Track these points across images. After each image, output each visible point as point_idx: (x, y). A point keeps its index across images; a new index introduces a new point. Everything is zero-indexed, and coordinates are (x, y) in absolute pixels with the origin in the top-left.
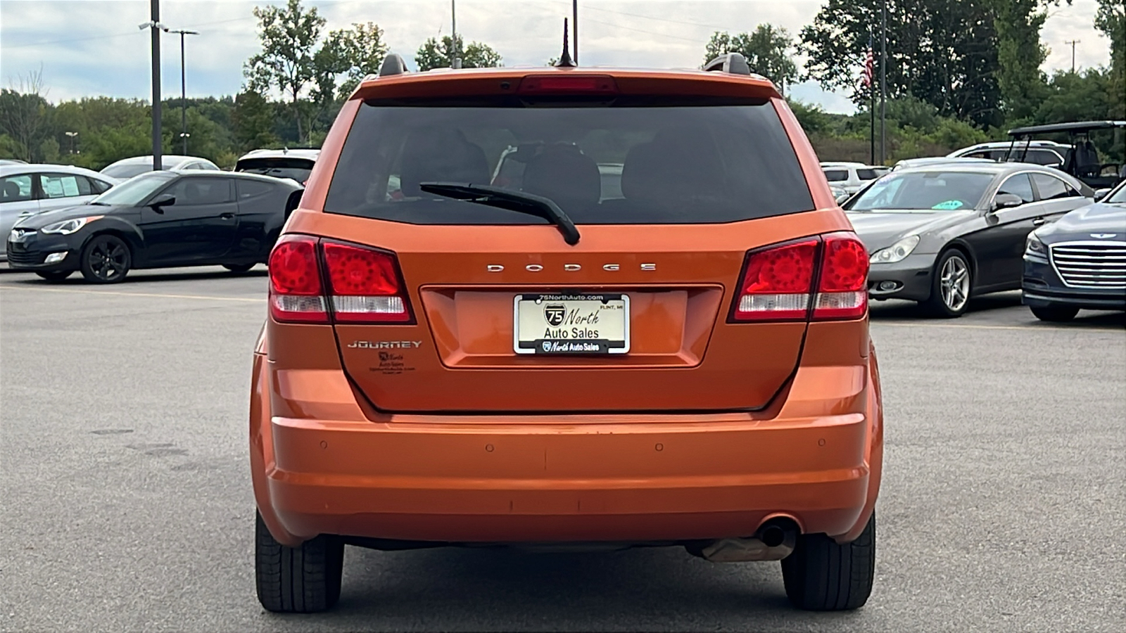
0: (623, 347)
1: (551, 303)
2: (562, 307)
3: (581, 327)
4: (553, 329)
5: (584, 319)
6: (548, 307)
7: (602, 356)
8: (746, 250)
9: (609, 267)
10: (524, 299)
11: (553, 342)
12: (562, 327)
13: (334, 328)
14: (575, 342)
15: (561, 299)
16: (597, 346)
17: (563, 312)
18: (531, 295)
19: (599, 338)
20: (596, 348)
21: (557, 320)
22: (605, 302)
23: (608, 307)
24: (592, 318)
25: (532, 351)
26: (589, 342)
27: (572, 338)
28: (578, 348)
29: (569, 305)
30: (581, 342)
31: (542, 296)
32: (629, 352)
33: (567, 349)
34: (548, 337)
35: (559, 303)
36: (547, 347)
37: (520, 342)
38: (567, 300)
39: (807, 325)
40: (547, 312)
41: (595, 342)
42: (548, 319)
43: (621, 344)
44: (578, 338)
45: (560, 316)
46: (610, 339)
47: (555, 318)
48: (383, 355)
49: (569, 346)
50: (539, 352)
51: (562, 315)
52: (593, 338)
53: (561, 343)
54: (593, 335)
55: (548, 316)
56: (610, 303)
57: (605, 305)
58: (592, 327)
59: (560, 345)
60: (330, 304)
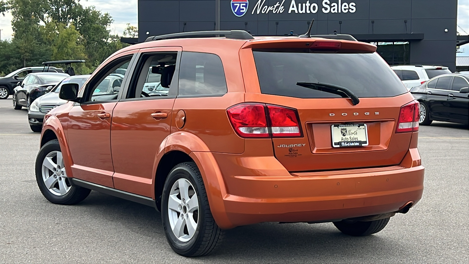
0: (366, 143)
1: (343, 128)
2: (346, 129)
3: (352, 136)
4: (344, 137)
5: (353, 133)
6: (342, 129)
7: (360, 147)
8: (400, 106)
9: (366, 114)
10: (334, 126)
11: (345, 142)
12: (346, 137)
13: (272, 139)
15: (346, 126)
16: (358, 143)
17: (346, 131)
18: (337, 125)
19: (358, 140)
20: (358, 144)
21: (345, 134)
22: (359, 127)
23: (360, 129)
24: (355, 133)
25: (338, 146)
26: (356, 142)
27: (350, 141)
28: (353, 144)
29: (348, 128)
30: (353, 142)
31: (340, 125)
32: (368, 145)
33: (349, 145)
34: (342, 141)
35: (345, 128)
36: (343, 144)
37: (335, 143)
38: (347, 126)
39: (412, 133)
40: (341, 131)
41: (357, 142)
42: (342, 133)
43: (365, 142)
44: (352, 141)
45: (345, 133)
46: (362, 141)
47: (344, 133)
48: (291, 150)
50: (341, 146)
51: (346, 132)
52: (356, 140)
53: (347, 142)
54: (356, 139)
55: (342, 132)
56: (361, 127)
57: (359, 128)
58: (356, 136)
59: (347, 143)
60: (270, 130)
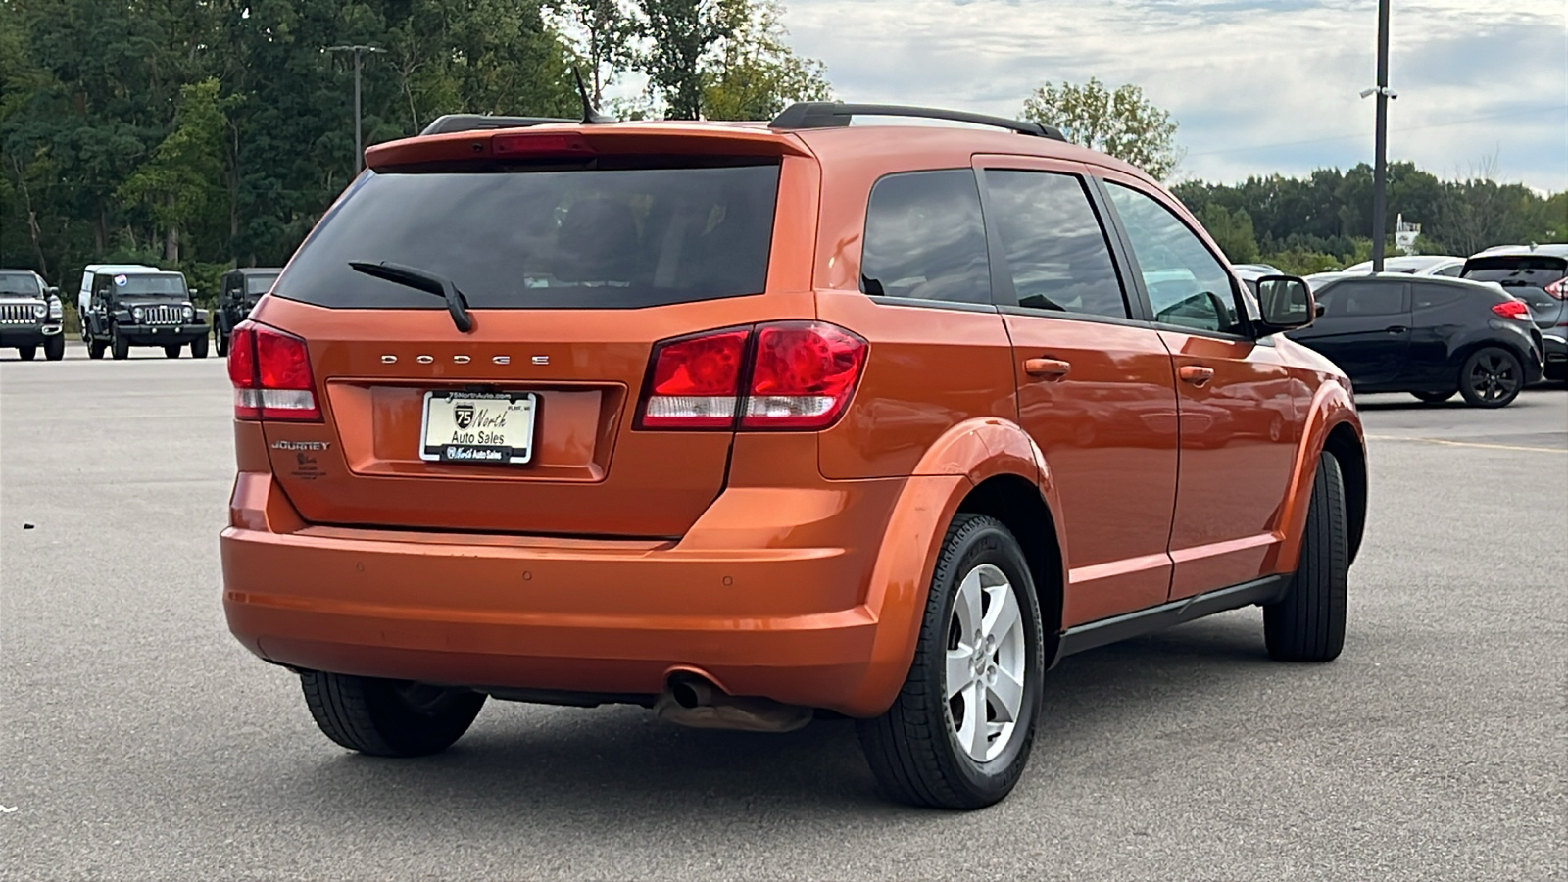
0: (524, 455)
1: (461, 402)
2: (472, 407)
3: (487, 431)
4: (461, 432)
5: (492, 421)
6: (458, 407)
7: (502, 466)
8: (654, 340)
9: (498, 360)
10: (434, 396)
11: (457, 447)
12: (470, 430)
13: (263, 425)
14: (479, 448)
15: (470, 398)
16: (500, 454)
17: (472, 412)
18: (442, 391)
19: (503, 444)
20: (497, 456)
21: (466, 422)
22: (513, 401)
23: (515, 408)
24: (500, 420)
25: (436, 457)
26: (492, 449)
27: (478, 444)
28: (481, 455)
29: (479, 405)
30: (485, 449)
31: (452, 394)
32: (529, 462)
33: (470, 456)
34: (455, 442)
35: (468, 402)
36: (451, 453)
37: (426, 447)
38: (475, 398)
39: (734, 435)
40: (457, 412)
41: (498, 449)
42: (457, 420)
43: (522, 452)
44: (484, 444)
45: (469, 418)
46: (514, 446)
47: (463, 419)
48: (301, 457)
49: (473, 453)
50: (444, 459)
51: (471, 416)
52: (498, 444)
53: (466, 449)
54: (499, 441)
55: (457, 417)
56: (518, 403)
57: (513, 406)
58: (498, 431)
59: (464, 451)
60: (260, 399)
